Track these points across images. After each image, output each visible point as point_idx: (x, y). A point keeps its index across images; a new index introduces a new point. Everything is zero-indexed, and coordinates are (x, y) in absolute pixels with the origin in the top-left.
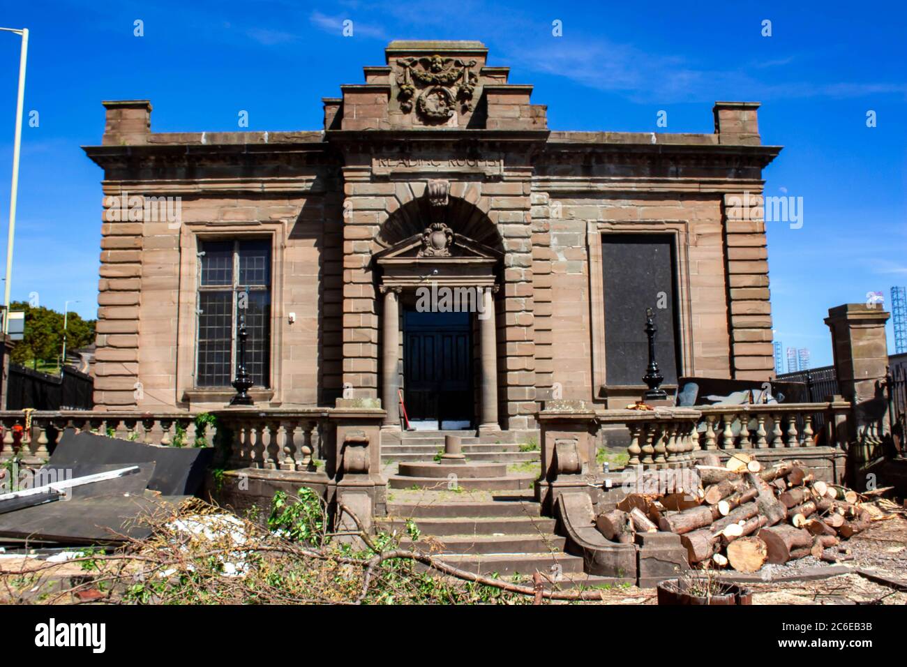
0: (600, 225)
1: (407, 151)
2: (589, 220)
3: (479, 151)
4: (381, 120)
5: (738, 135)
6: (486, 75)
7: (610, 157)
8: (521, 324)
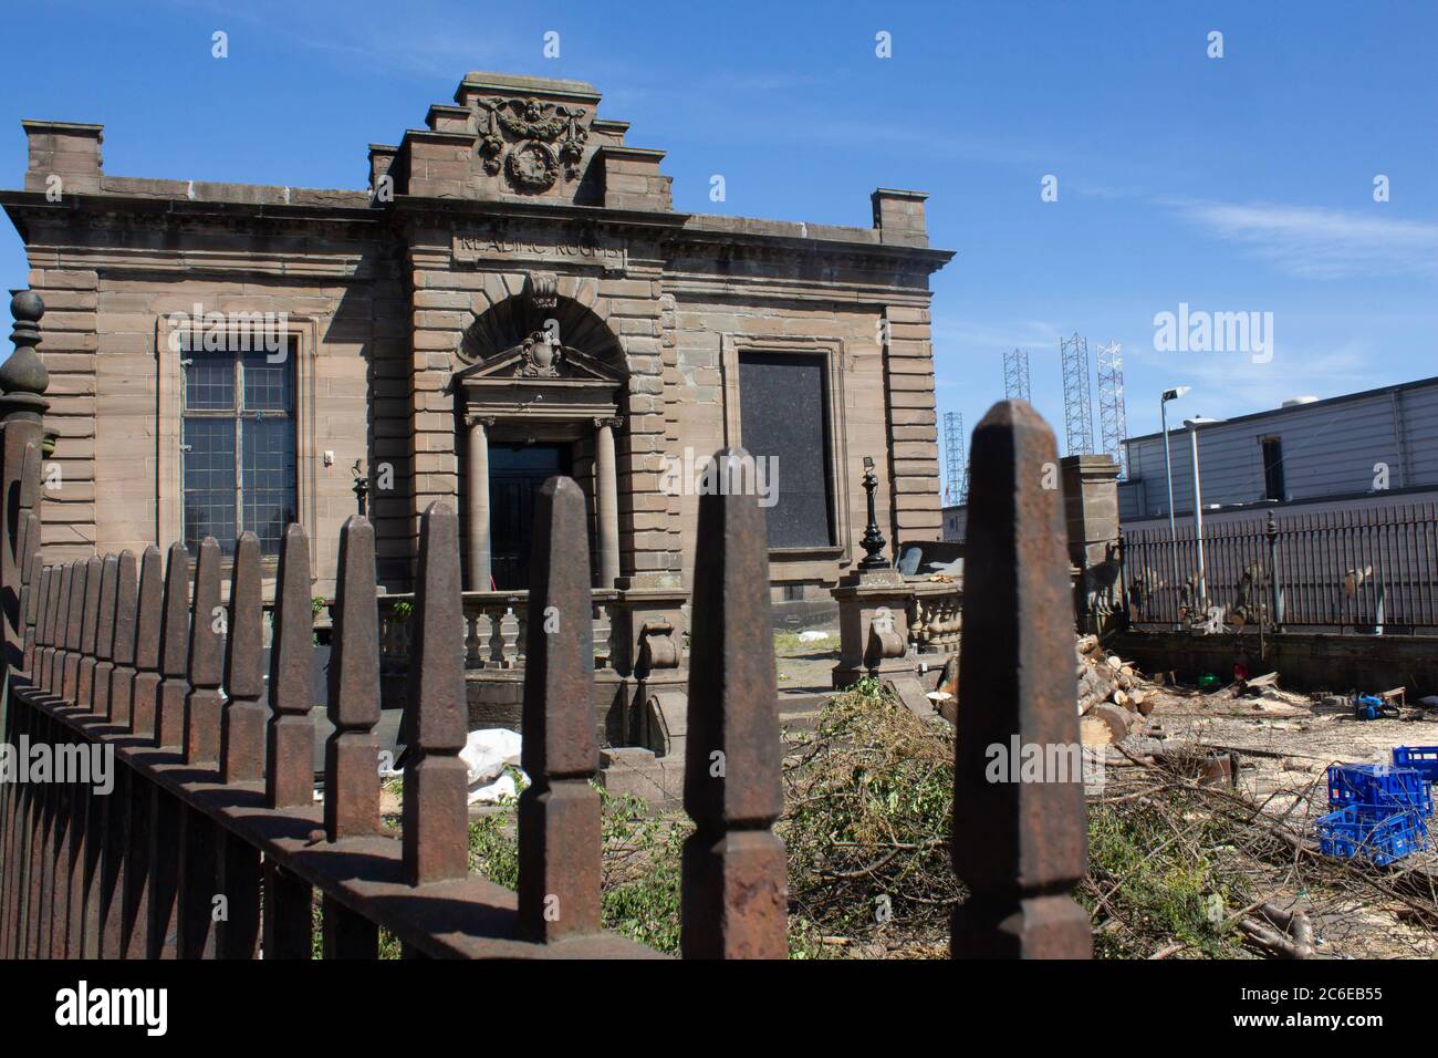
0: (737, 340)
1: (501, 230)
2: (724, 334)
3: (597, 237)
4: (464, 183)
5: (903, 232)
6: (597, 131)
7: (752, 251)
8: (651, 469)
